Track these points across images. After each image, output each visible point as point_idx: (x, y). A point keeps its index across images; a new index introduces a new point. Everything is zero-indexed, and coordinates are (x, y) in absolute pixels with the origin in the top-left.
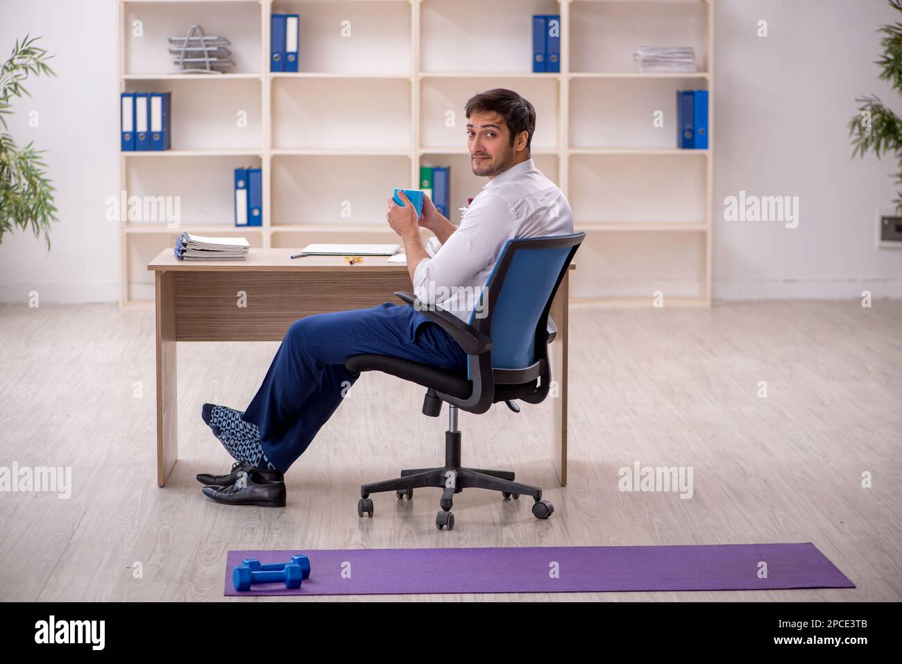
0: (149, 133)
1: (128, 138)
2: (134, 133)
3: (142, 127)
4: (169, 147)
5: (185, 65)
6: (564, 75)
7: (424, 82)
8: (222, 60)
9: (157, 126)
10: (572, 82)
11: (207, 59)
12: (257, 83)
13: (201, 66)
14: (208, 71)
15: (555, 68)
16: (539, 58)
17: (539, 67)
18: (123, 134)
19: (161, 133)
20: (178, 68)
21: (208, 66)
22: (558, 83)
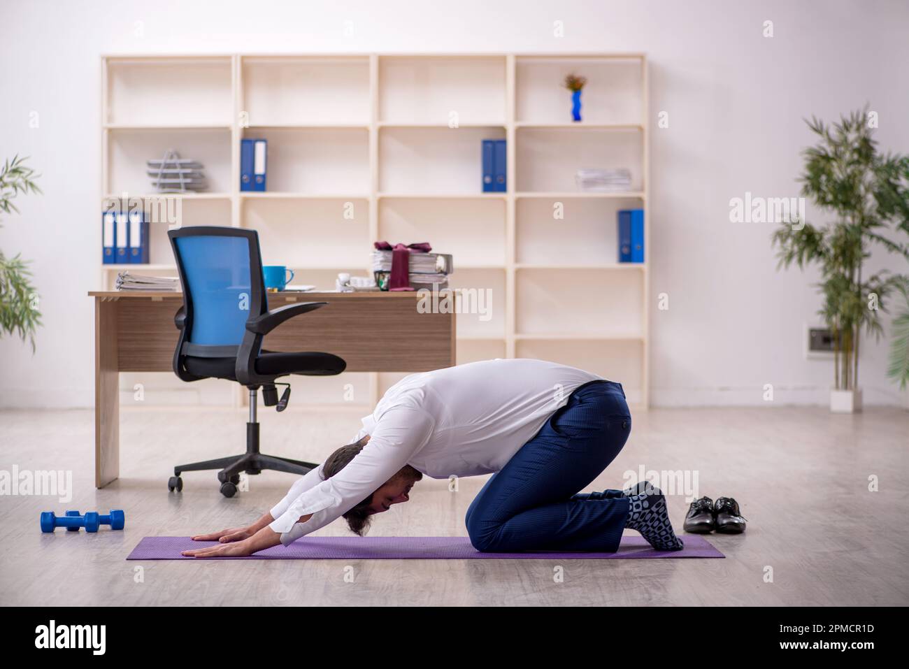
0: (128, 248)
1: (109, 253)
2: (115, 248)
3: (122, 243)
4: (147, 261)
5: (163, 186)
6: (511, 195)
7: (382, 202)
8: (196, 182)
9: (136, 242)
10: (518, 202)
11: (181, 180)
12: (228, 202)
13: (177, 186)
14: (183, 190)
15: (502, 188)
16: (488, 180)
17: (487, 188)
18: (105, 249)
19: (140, 249)
20: (155, 189)
21: (183, 186)
22: (505, 202)
